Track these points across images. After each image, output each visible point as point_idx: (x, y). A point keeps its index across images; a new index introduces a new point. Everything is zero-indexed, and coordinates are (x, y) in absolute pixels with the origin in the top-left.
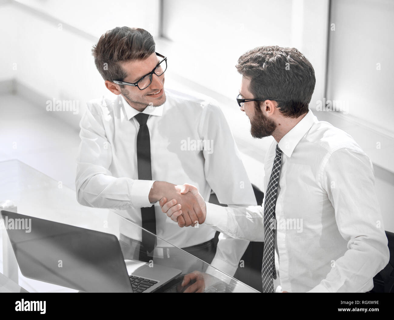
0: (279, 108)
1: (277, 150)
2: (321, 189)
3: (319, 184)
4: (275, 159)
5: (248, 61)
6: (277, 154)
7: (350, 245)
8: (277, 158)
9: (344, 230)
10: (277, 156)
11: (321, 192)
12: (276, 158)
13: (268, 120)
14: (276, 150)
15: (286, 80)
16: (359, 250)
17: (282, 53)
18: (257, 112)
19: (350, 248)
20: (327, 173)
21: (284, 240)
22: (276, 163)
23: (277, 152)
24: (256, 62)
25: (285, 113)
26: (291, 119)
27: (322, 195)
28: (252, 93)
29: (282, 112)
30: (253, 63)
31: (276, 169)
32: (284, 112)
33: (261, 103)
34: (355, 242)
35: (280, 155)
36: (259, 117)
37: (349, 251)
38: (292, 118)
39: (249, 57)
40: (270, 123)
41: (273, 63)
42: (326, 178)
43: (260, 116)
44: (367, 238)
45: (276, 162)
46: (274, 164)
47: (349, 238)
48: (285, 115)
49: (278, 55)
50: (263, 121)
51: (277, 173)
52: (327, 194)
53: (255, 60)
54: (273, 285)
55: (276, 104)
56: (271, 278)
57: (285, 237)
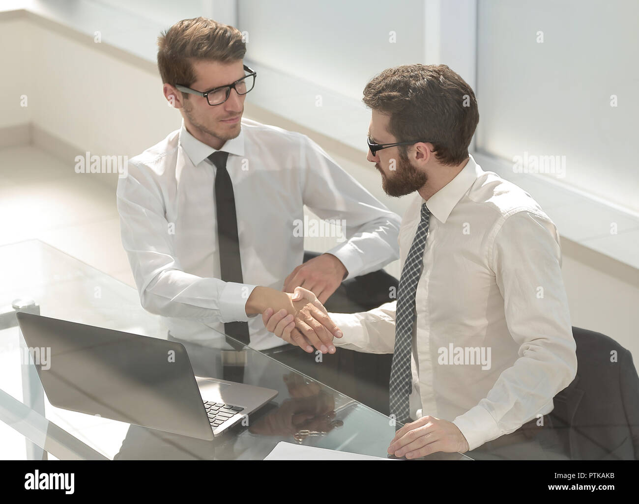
0: (435, 153)
1: (424, 212)
2: (488, 269)
3: (486, 262)
4: (420, 225)
5: (383, 90)
6: (423, 217)
7: (522, 350)
8: (423, 223)
9: (516, 328)
10: (422, 220)
11: (487, 274)
12: (421, 222)
13: (418, 172)
14: (421, 211)
15: (446, 111)
16: (536, 358)
17: (431, 73)
18: (402, 162)
19: (523, 356)
20: (498, 246)
21: (428, 340)
22: (421, 231)
23: (423, 215)
24: (396, 90)
25: (442, 160)
26: (451, 168)
27: (488, 277)
28: (392, 134)
29: (438, 158)
30: (391, 91)
31: (421, 239)
32: (443, 158)
33: (409, 147)
34: (531, 346)
35: (428, 218)
36: (405, 169)
37: (521, 360)
38: (451, 166)
39: (383, 84)
40: (419, 175)
41: (422, 88)
42: (496, 253)
43: (407, 167)
44: (549, 342)
45: (422, 229)
46: (417, 232)
47: (522, 340)
48: (442, 162)
49: (427, 76)
50: (410, 174)
51: (422, 244)
52: (495, 277)
53: (394, 86)
54: (409, 403)
55: (432, 148)
56: (407, 393)
57: (428, 336)
